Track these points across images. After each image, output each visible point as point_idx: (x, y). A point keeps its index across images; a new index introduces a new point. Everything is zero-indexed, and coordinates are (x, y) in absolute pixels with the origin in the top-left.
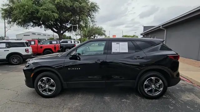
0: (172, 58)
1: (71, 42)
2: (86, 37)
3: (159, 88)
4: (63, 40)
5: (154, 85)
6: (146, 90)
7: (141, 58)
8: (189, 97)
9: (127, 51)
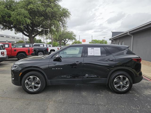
0: (136, 61)
1: (44, 46)
2: (57, 41)
3: (126, 84)
4: (35, 44)
5: (122, 82)
6: (115, 86)
7: (111, 60)
8: (150, 92)
9: (100, 55)
